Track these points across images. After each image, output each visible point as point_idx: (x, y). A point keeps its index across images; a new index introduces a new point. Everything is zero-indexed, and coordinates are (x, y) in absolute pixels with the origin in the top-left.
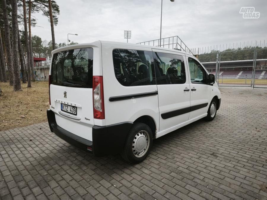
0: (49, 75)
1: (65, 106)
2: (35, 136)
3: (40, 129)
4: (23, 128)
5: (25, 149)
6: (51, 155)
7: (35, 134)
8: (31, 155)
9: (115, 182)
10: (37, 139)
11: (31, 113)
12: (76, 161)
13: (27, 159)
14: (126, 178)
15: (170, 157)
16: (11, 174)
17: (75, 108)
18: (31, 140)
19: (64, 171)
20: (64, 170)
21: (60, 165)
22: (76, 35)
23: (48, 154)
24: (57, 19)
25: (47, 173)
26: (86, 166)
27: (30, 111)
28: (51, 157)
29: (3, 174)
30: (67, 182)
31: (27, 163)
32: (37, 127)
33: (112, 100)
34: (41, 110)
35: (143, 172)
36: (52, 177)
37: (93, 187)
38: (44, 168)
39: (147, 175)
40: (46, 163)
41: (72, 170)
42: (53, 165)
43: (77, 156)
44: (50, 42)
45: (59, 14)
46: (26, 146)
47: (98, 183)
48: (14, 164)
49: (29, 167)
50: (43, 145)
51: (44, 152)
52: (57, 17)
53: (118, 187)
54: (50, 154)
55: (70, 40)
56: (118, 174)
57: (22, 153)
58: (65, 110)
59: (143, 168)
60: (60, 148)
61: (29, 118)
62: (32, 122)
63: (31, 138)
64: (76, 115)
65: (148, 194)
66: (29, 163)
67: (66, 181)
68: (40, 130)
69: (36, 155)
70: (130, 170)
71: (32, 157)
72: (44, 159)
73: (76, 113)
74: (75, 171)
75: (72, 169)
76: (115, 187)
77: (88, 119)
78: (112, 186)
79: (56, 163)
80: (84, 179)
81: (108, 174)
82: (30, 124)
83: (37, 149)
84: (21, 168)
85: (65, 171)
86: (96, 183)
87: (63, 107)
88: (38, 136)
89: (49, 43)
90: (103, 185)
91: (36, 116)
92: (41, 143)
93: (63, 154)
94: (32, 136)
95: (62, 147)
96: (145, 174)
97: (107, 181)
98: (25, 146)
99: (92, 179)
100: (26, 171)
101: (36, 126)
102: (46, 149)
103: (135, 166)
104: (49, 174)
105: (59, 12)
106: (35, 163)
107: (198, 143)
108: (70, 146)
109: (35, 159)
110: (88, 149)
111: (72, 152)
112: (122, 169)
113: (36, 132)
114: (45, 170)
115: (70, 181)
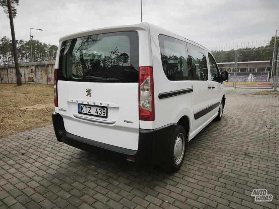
0: (56, 69)
1: (86, 107)
2: (26, 148)
3: (29, 139)
4: (3, 138)
5: (21, 166)
6: (62, 171)
7: (25, 146)
8: (33, 173)
9: (164, 197)
10: (31, 152)
11: (7, 120)
12: (100, 176)
13: (31, 179)
14: (173, 191)
15: (205, 161)
16: (18, 201)
17: (104, 109)
18: (23, 154)
19: (90, 190)
20: (90, 188)
21: (82, 182)
22: (40, 30)
23: (58, 170)
24: (16, 10)
25: (70, 195)
26: (116, 180)
27: (6, 117)
28: (63, 173)
29: (6, 203)
30: (104, 204)
31: (34, 184)
32: (22, 137)
33: (162, 96)
34: (20, 116)
35: (189, 182)
36: (80, 199)
37: (141, 206)
38: (62, 189)
39: (196, 185)
40: (62, 182)
41: (102, 188)
42: (73, 183)
43: (98, 169)
44: (3, 37)
45: (18, 5)
46: (21, 162)
47: (143, 200)
48: (15, 187)
49: (41, 189)
50: (44, 159)
51: (50, 168)
52: (15, 8)
53: (172, 202)
54: (59, 169)
55: (33, 36)
56: (161, 187)
57: (19, 171)
58: (85, 112)
59: (185, 176)
60: (69, 161)
61: (7, 126)
62: (12, 131)
63: (23, 151)
64: (106, 117)
65: (212, 207)
66: (38, 184)
67: (101, 202)
68: (28, 141)
69: (41, 173)
70: (172, 180)
71: (37, 176)
72: (54, 176)
73: (105, 116)
74: (106, 189)
75: (100, 185)
76: (168, 203)
77: (130, 122)
78: (164, 202)
79: (74, 180)
80: (123, 197)
81: (149, 188)
82: (12, 134)
83: (37, 164)
84: (29, 191)
85: (93, 189)
86: (142, 200)
87: (82, 109)
88: (30, 148)
89: (3, 39)
90: (152, 202)
91: (15, 123)
92: (40, 157)
93: (78, 168)
94: (23, 149)
95: (71, 160)
96: (191, 184)
97: (153, 196)
98: (18, 161)
99: (133, 196)
100: (39, 195)
101: (20, 135)
102: (51, 164)
103: (175, 175)
104: (73, 195)
105: (18, 2)
106: (45, 183)
107: (223, 144)
108: (81, 158)
109: (43, 178)
110: (128, 160)
111: (88, 165)
112: (162, 180)
113: (24, 143)
114: (65, 191)
115: (106, 202)
